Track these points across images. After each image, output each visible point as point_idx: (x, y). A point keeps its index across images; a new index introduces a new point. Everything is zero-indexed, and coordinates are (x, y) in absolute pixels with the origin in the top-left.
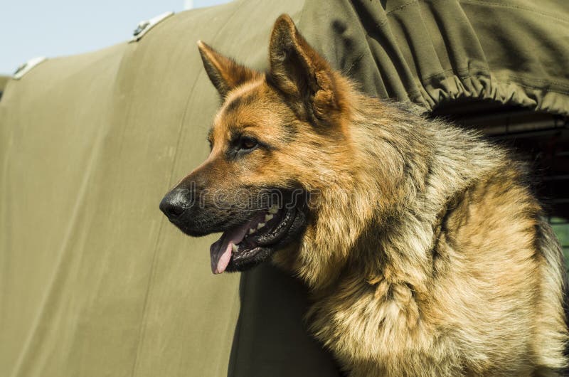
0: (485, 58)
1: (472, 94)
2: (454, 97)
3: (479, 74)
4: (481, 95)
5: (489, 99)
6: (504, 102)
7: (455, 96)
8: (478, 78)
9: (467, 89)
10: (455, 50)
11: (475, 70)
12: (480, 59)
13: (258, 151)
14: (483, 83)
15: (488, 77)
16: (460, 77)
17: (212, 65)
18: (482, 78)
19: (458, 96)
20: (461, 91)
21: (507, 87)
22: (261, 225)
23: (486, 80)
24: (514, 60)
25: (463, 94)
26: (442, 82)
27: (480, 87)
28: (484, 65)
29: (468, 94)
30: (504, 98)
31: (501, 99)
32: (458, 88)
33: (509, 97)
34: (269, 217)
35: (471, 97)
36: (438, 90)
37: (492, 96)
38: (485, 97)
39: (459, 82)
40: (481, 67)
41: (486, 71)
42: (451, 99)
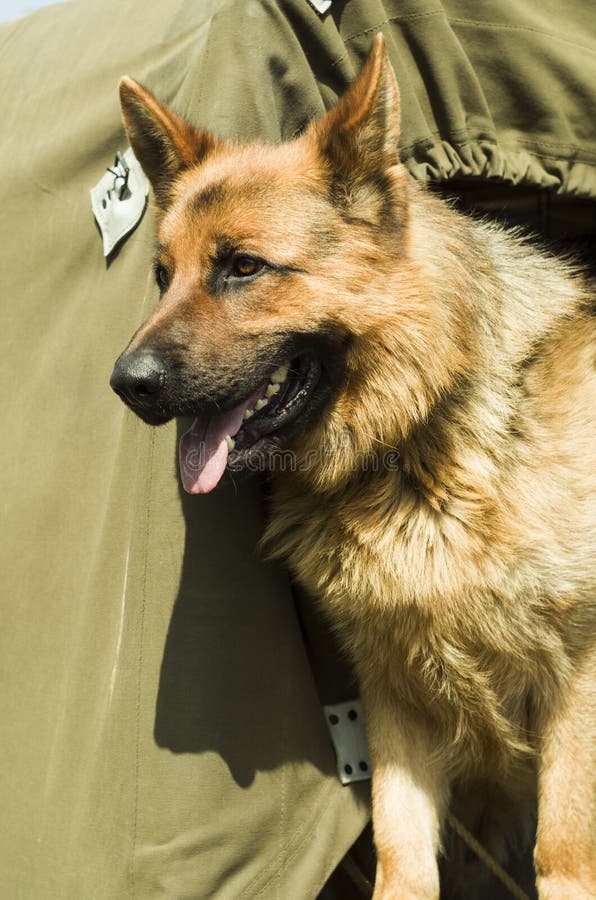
0: (489, 111)
1: (473, 170)
2: (446, 177)
3: (482, 137)
4: (485, 172)
5: (496, 178)
6: (516, 181)
7: (448, 173)
8: (479, 143)
9: (466, 163)
10: (447, 101)
11: (476, 132)
12: (482, 113)
13: (266, 277)
14: (488, 153)
15: (493, 141)
16: (454, 144)
17: (155, 120)
18: (486, 144)
19: (452, 174)
20: (457, 167)
21: (517, 157)
22: (262, 403)
23: (492, 147)
24: (527, 114)
25: (460, 171)
26: (430, 152)
27: (483, 158)
28: (487, 123)
29: (467, 170)
30: (515, 176)
31: (512, 178)
32: (451, 161)
33: (523, 174)
34: (274, 389)
35: (470, 175)
36: (425, 165)
37: (501, 174)
38: (490, 174)
39: (452, 151)
40: (484, 127)
41: (491, 132)
42: (443, 179)
